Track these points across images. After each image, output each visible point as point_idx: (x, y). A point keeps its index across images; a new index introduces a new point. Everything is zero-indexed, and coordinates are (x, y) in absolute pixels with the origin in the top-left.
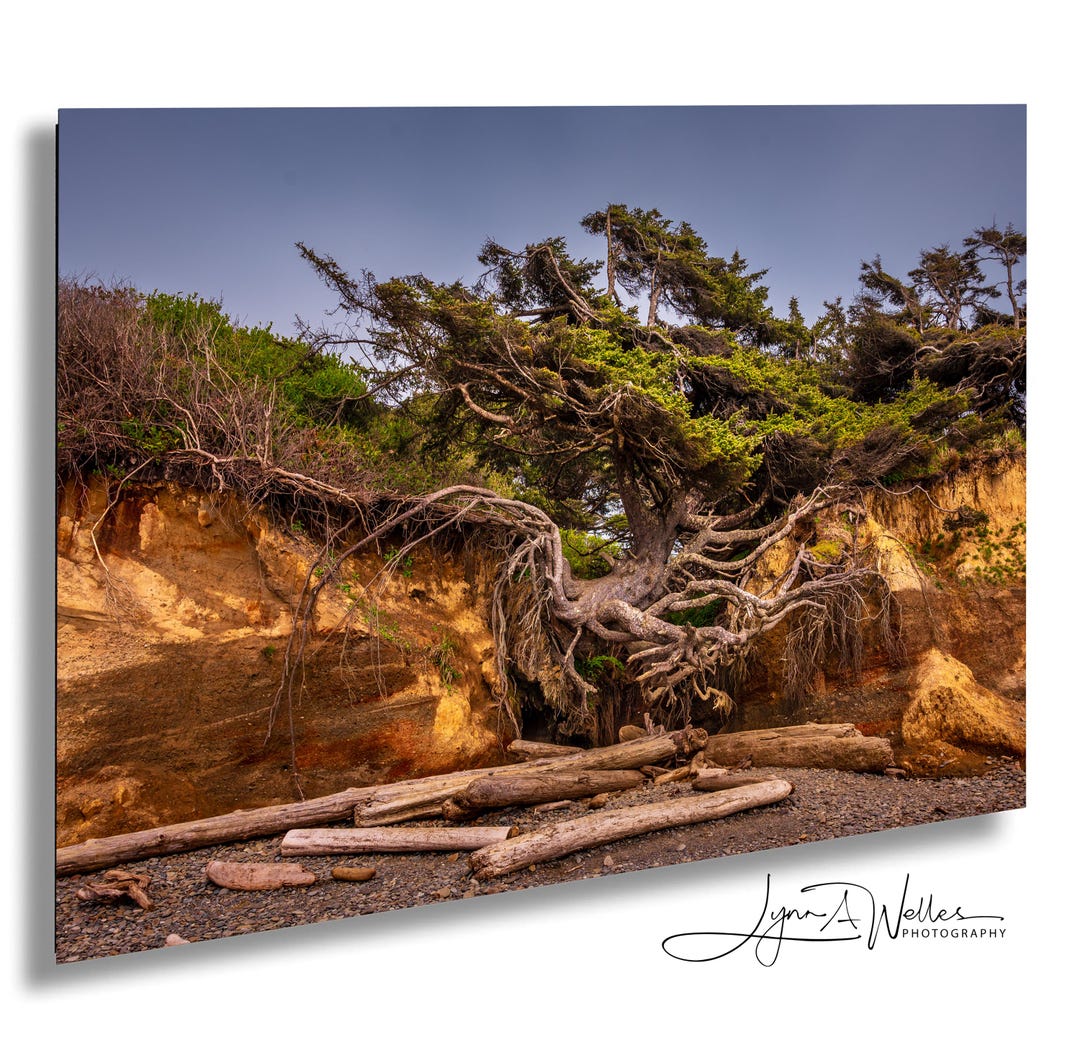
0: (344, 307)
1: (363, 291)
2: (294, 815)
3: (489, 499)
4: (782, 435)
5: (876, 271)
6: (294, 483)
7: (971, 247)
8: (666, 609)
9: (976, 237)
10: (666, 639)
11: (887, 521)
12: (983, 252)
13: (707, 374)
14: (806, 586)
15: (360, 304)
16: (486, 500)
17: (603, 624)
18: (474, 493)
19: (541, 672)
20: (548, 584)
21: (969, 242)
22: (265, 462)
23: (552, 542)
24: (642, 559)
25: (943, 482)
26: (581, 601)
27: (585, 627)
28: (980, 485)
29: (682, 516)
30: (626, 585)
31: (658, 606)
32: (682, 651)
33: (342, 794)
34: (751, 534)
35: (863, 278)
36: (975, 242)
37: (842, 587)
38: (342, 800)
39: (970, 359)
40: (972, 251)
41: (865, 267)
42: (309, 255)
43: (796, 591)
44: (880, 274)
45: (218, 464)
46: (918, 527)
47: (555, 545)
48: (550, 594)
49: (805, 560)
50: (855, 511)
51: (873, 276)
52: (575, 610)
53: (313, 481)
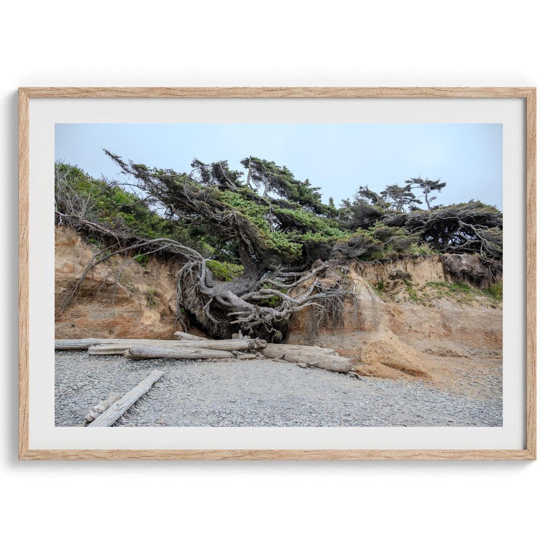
0: (123, 172)
1: (130, 168)
2: (62, 344)
3: (176, 245)
4: (313, 241)
5: (366, 190)
6: (91, 226)
7: (408, 184)
8: (250, 297)
9: (411, 180)
10: (247, 309)
11: (362, 274)
12: (413, 185)
13: (283, 216)
14: (317, 295)
15: (129, 172)
16: (175, 245)
17: (223, 299)
18: (169, 242)
19: (196, 311)
20: (198, 279)
21: (408, 182)
22: (81, 217)
23: (201, 264)
24: (247, 278)
25: (389, 263)
26: (213, 288)
27: (214, 298)
28: (408, 266)
29: (267, 265)
30: (237, 286)
31: (246, 296)
32: (254, 315)
33: (87, 339)
34: (298, 274)
35: (360, 192)
36: (411, 182)
37: (334, 297)
38: (86, 342)
39: (405, 220)
40: (409, 186)
41: (361, 188)
42: (108, 153)
43: (312, 297)
44: (368, 190)
45: (62, 216)
46: (378, 278)
47: (202, 266)
48: (199, 283)
49: (317, 286)
50: (345, 268)
51: (364, 191)
52: (210, 291)
53: (99, 226)
